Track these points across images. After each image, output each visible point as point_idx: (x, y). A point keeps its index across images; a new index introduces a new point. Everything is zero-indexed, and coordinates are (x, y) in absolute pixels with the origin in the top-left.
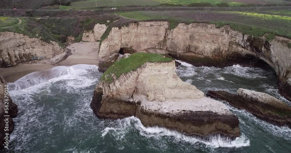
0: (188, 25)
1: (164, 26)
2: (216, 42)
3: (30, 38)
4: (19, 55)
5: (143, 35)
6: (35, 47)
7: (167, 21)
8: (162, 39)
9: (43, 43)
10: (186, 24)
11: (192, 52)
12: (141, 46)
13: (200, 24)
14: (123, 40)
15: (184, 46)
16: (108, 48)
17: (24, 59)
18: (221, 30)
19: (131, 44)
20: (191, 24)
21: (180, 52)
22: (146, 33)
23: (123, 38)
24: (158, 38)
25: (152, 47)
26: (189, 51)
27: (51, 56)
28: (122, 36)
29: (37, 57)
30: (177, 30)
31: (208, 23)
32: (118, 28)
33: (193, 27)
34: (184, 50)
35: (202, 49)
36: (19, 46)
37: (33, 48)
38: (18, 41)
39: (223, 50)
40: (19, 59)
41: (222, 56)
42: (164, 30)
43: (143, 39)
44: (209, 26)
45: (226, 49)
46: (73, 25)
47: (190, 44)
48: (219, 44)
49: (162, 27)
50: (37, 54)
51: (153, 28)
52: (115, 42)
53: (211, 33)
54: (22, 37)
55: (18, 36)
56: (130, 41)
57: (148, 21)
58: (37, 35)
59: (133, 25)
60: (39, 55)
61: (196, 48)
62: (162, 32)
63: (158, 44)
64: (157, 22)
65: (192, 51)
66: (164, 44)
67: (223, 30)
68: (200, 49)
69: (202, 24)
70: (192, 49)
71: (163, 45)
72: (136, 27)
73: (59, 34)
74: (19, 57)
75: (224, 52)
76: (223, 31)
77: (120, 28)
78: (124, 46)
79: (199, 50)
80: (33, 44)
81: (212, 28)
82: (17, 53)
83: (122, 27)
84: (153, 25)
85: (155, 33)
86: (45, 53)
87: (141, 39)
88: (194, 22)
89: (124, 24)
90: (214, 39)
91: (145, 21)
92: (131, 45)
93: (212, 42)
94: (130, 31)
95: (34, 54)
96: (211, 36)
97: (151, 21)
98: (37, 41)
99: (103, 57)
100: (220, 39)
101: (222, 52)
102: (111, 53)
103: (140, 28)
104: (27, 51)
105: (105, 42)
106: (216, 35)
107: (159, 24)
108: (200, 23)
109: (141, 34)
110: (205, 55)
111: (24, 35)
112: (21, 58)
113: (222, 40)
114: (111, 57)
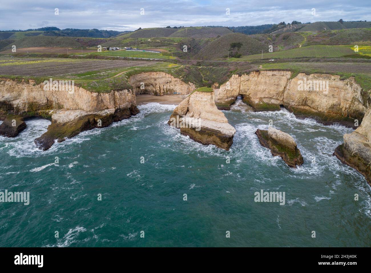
0: (309, 76)
1: (286, 76)
2: (337, 96)
3: (174, 78)
4: (166, 89)
5: (262, 84)
6: (177, 85)
7: (290, 71)
8: (281, 89)
9: (182, 83)
10: (306, 74)
11: (308, 106)
12: (258, 94)
13: (323, 75)
14: (241, 87)
15: (300, 98)
16: (226, 91)
17: (169, 93)
18: (345, 83)
19: (249, 91)
20: (312, 75)
21: (293, 104)
22: (266, 82)
23: (241, 85)
24: (277, 88)
25: (270, 96)
26: (306, 104)
27: (186, 93)
28: (242, 83)
29: (176, 93)
30: (295, 80)
31: (333, 74)
32: (238, 75)
33: (314, 78)
34: (299, 103)
35: (319, 103)
36: (167, 83)
37: (175, 85)
38: (167, 79)
39: (343, 107)
40: (166, 92)
41: (341, 114)
42: (286, 80)
43: (262, 87)
44: (333, 77)
45: (347, 106)
46: (222, 73)
47: (307, 96)
48: (339, 99)
49: (284, 77)
50: (177, 90)
51: (274, 77)
52: (233, 88)
53: (333, 86)
54: (170, 77)
55: (167, 75)
56: (249, 89)
57: (270, 70)
58: (181, 77)
59: (254, 73)
60: (178, 91)
61: (313, 102)
62: (283, 83)
63: (277, 94)
64: (281, 72)
65: (308, 104)
66: (283, 94)
67: (347, 82)
68: (317, 103)
69: (325, 75)
70: (309, 103)
71: (281, 96)
72: (257, 76)
73: (208, 80)
74: (166, 90)
75: (344, 109)
76: (347, 84)
77: (240, 76)
78: (243, 92)
79: (315, 104)
80: (176, 83)
81: (334, 80)
82: (165, 87)
83: (242, 75)
84: (276, 74)
85: (276, 83)
86: (182, 90)
87: (260, 88)
88: (316, 73)
89: (246, 72)
90: (336, 93)
91: (266, 70)
92: (250, 93)
93: (331, 96)
94: (250, 79)
95: (175, 90)
96: (333, 88)
97: (273, 70)
98: (179, 81)
99: (219, 99)
100: (343, 93)
101: (341, 109)
102: (228, 97)
103: (260, 76)
104: (172, 87)
105: (223, 86)
106: (338, 88)
107: (282, 74)
108: (323, 73)
109: (260, 83)
110: (319, 110)
111: (172, 75)
112: (167, 91)
113: (345, 94)
114: (227, 100)
